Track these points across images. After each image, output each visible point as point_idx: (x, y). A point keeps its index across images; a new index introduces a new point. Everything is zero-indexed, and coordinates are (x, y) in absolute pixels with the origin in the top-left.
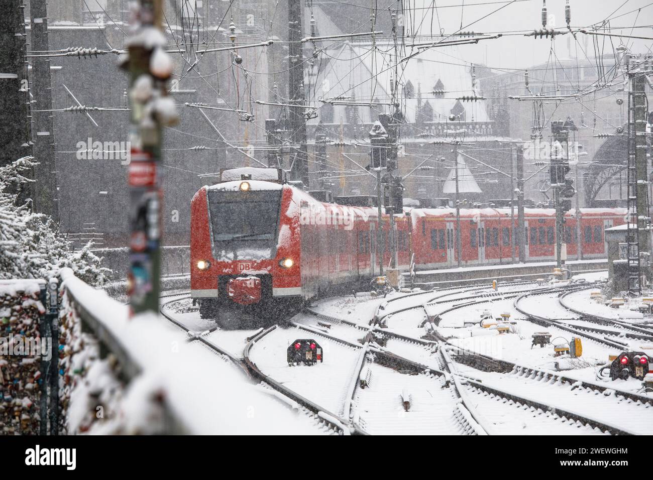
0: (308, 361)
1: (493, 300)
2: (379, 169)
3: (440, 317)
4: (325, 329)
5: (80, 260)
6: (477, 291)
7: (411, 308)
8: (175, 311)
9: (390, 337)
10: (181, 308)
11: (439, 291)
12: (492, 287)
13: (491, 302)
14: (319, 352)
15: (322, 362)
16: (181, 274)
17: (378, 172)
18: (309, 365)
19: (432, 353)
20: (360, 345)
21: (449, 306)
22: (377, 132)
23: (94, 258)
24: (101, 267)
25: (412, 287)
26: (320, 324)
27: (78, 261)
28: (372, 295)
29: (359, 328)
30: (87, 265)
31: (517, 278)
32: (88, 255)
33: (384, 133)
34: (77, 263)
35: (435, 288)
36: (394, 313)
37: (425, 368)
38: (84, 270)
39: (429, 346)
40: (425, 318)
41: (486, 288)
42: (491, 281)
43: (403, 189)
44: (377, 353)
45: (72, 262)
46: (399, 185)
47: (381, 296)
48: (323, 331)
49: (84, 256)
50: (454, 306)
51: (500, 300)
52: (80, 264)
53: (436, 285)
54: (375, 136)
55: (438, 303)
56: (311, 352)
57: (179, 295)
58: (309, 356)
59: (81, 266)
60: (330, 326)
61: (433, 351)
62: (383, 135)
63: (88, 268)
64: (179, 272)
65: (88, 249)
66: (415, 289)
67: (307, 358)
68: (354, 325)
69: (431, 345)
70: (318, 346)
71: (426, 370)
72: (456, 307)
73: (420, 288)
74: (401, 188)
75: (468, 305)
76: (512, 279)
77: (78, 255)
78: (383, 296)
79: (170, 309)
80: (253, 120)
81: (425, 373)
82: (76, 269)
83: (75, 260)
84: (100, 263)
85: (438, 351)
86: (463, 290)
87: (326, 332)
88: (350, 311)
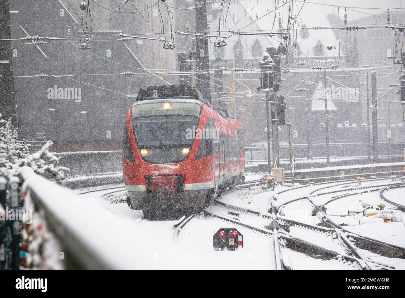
0: (232, 246)
1: (362, 193)
2: (267, 90)
3: (325, 207)
4: (235, 217)
5: (38, 159)
6: (346, 185)
7: (298, 199)
8: (110, 202)
9: (291, 224)
10: (115, 199)
11: (314, 185)
12: (357, 182)
13: (360, 194)
14: (240, 239)
15: (243, 247)
16: (113, 173)
17: (267, 92)
18: (232, 250)
19: (333, 239)
20: (271, 231)
21: (329, 197)
22: (266, 61)
23: (52, 158)
24: (59, 166)
25: (293, 182)
26: (230, 213)
27: (37, 161)
28: (263, 188)
29: (263, 216)
30: (45, 164)
31: (373, 175)
32: (47, 155)
33: (271, 62)
34: (36, 162)
35: (311, 183)
36: (286, 204)
37: (336, 254)
38: (43, 169)
39: (329, 233)
40: (313, 208)
41: (351, 183)
42: (355, 177)
43: (285, 106)
44: (287, 239)
45: (32, 161)
46: (282, 102)
47: (270, 189)
48: (235, 219)
49: (43, 156)
50: (333, 198)
51: (367, 193)
52: (39, 163)
53: (311, 181)
54: (264, 64)
55: (318, 195)
56: (233, 239)
57: (112, 189)
58: (232, 242)
59: (40, 165)
60: (239, 214)
61: (333, 237)
62: (270, 64)
63: (46, 167)
64: (111, 171)
65: (46, 149)
66: (295, 184)
67: (230, 244)
68: (258, 214)
69: (331, 232)
70: (239, 234)
71: (338, 256)
72: (334, 199)
73: (299, 183)
74: (284, 105)
75: (344, 197)
76: (369, 176)
77: (37, 155)
78: (272, 189)
79: (106, 200)
80: (174, 48)
81: (337, 259)
82: (36, 168)
83: (34, 159)
84: (58, 163)
85: (339, 237)
86: (334, 184)
87: (237, 219)
88: (250, 202)
